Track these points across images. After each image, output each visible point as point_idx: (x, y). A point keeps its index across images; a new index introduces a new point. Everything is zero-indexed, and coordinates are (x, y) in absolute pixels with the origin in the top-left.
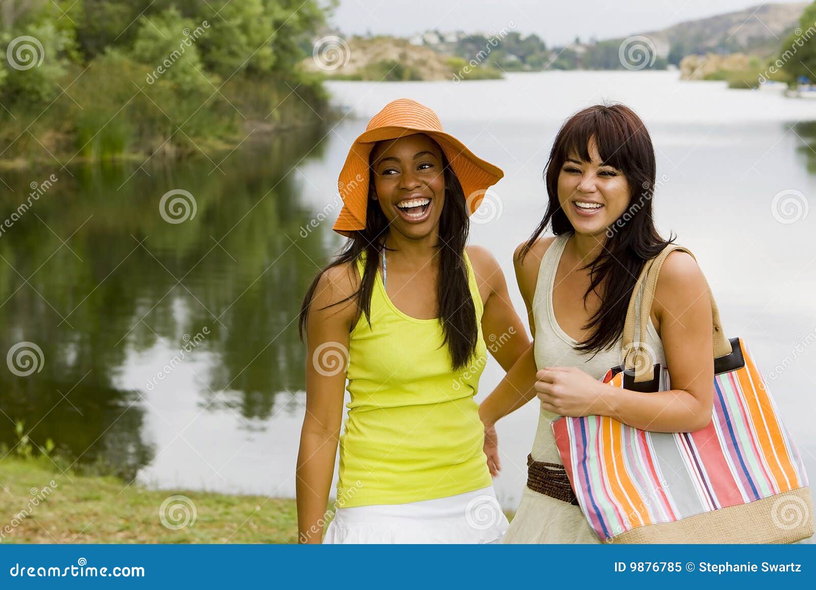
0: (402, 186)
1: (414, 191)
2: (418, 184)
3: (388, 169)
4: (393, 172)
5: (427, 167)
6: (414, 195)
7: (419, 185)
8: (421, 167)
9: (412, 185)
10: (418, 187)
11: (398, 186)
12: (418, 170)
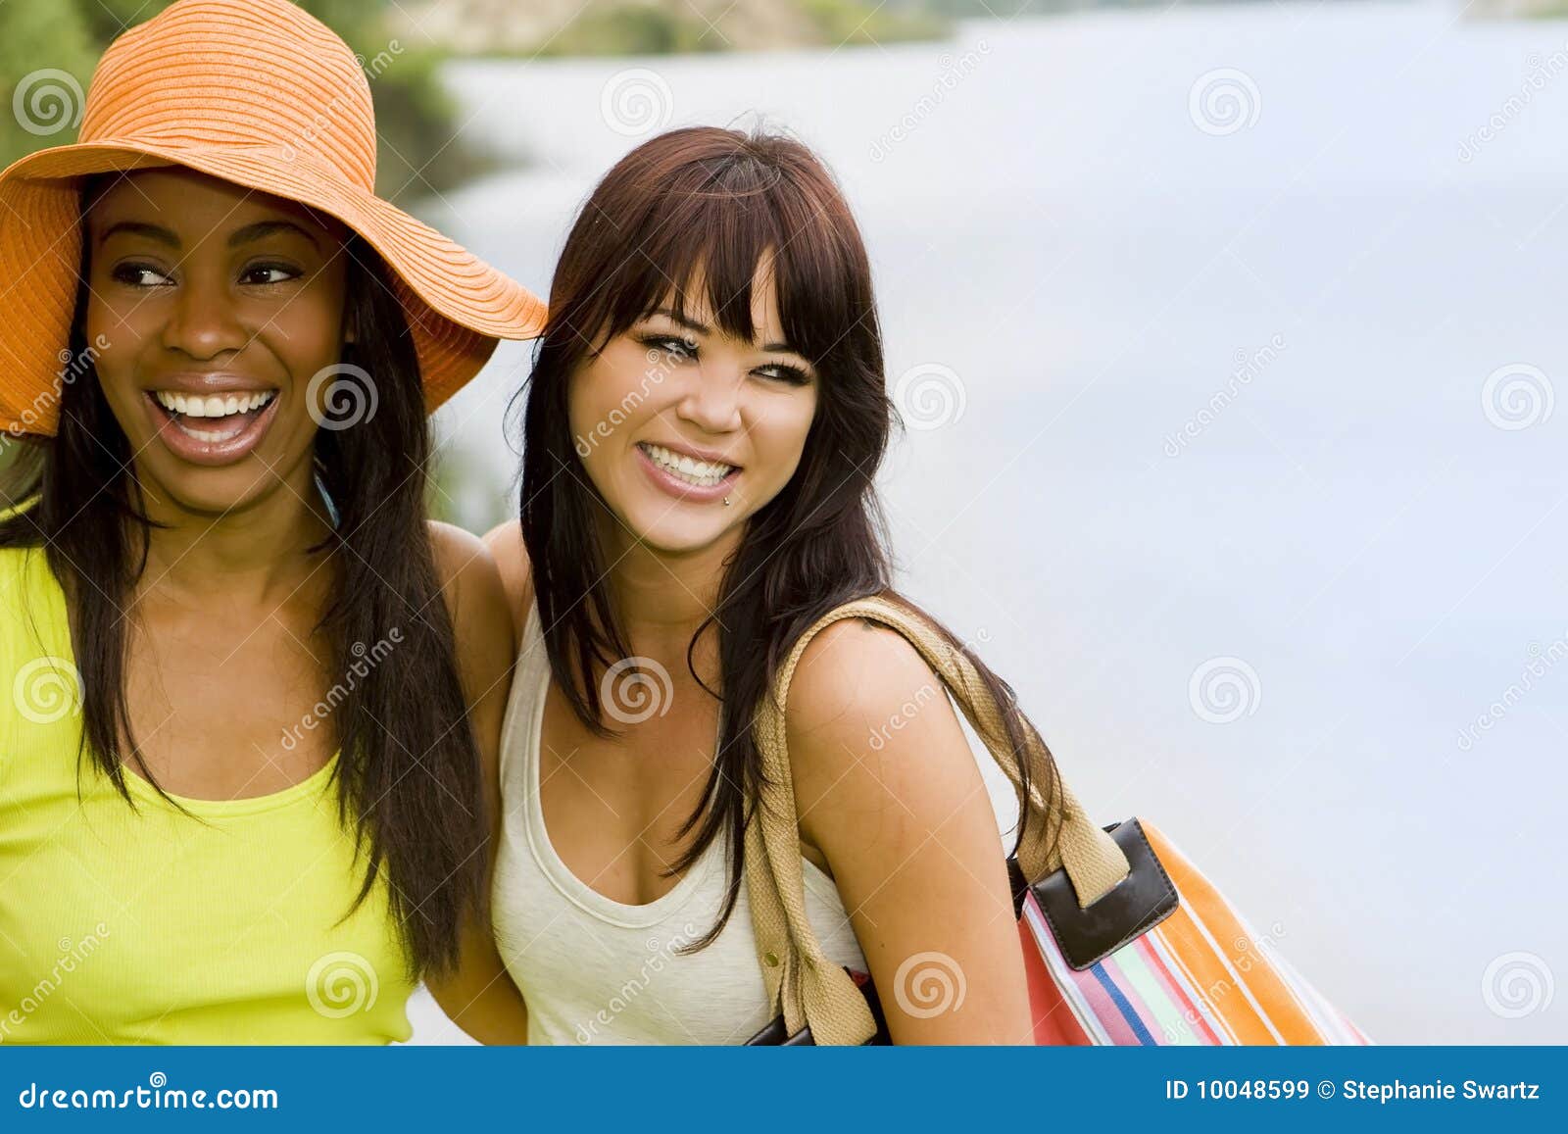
0: (173, 340)
1: (216, 363)
2: (231, 341)
3: (133, 260)
4: (149, 277)
5: (275, 275)
6: (211, 379)
7: (234, 346)
8: (256, 275)
9: (207, 339)
10: (231, 351)
11: (159, 336)
12: (241, 281)
